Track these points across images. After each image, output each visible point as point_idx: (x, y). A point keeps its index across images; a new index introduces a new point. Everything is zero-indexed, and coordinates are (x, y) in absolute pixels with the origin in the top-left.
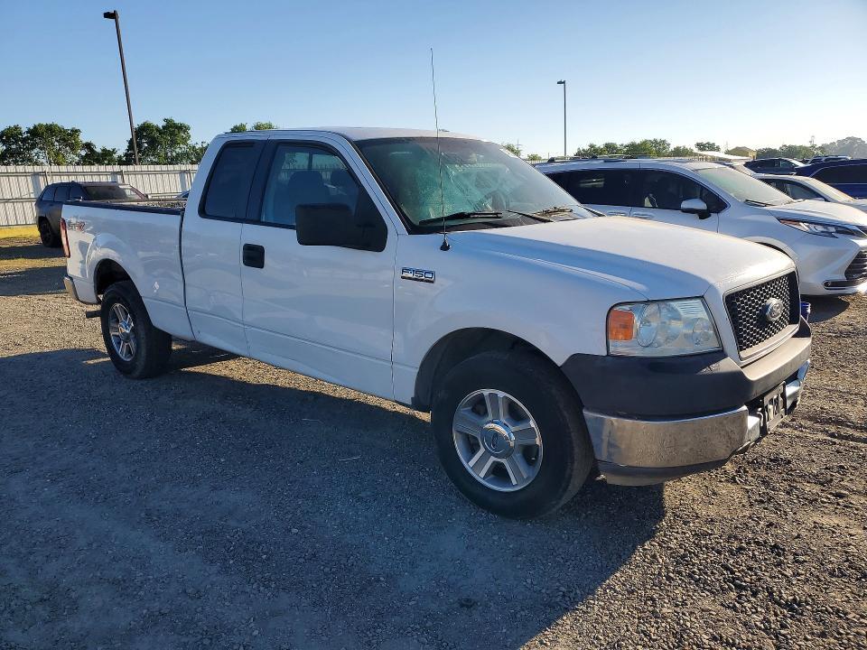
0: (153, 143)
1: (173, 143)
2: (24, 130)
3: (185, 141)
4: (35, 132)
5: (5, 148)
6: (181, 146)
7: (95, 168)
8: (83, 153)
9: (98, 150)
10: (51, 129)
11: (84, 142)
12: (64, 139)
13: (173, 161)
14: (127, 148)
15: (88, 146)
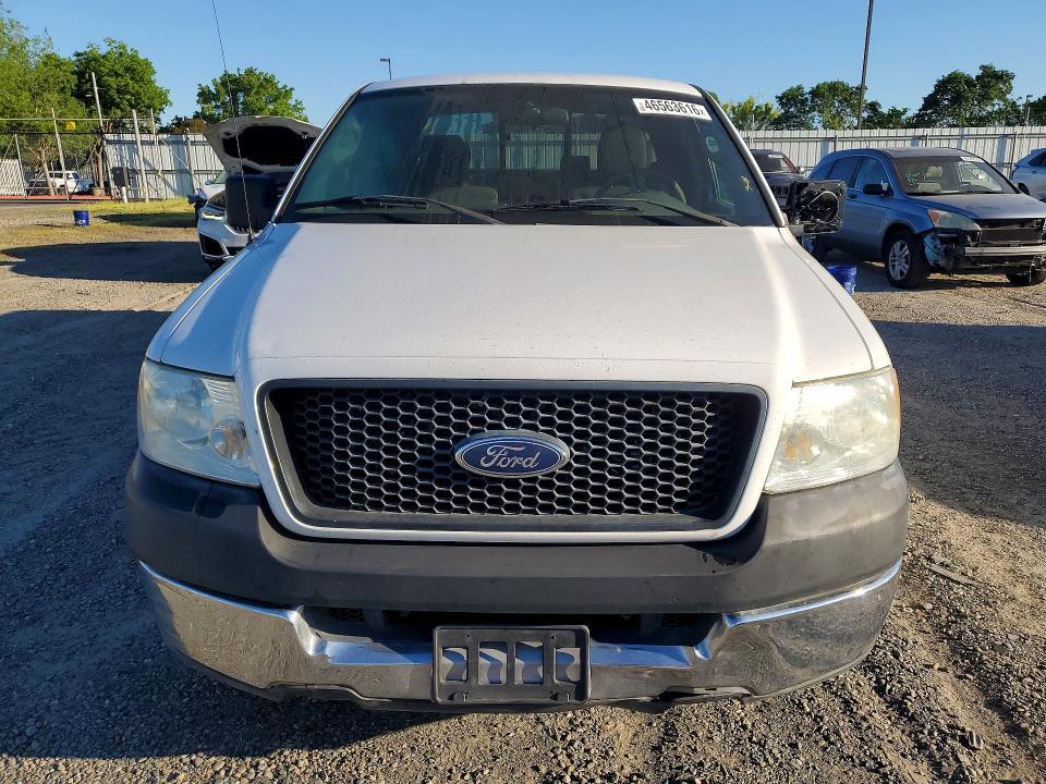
0: (958, 99)
1: (985, 98)
2: (807, 90)
3: (1002, 95)
4: (815, 93)
5: (783, 111)
6: (996, 101)
7: (875, 132)
8: (865, 115)
9: (885, 110)
10: (834, 88)
11: (869, 102)
12: (845, 99)
13: (982, 121)
14: (921, 107)
15: (873, 106)
